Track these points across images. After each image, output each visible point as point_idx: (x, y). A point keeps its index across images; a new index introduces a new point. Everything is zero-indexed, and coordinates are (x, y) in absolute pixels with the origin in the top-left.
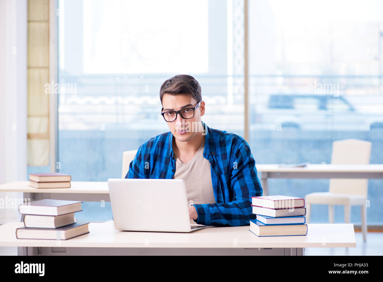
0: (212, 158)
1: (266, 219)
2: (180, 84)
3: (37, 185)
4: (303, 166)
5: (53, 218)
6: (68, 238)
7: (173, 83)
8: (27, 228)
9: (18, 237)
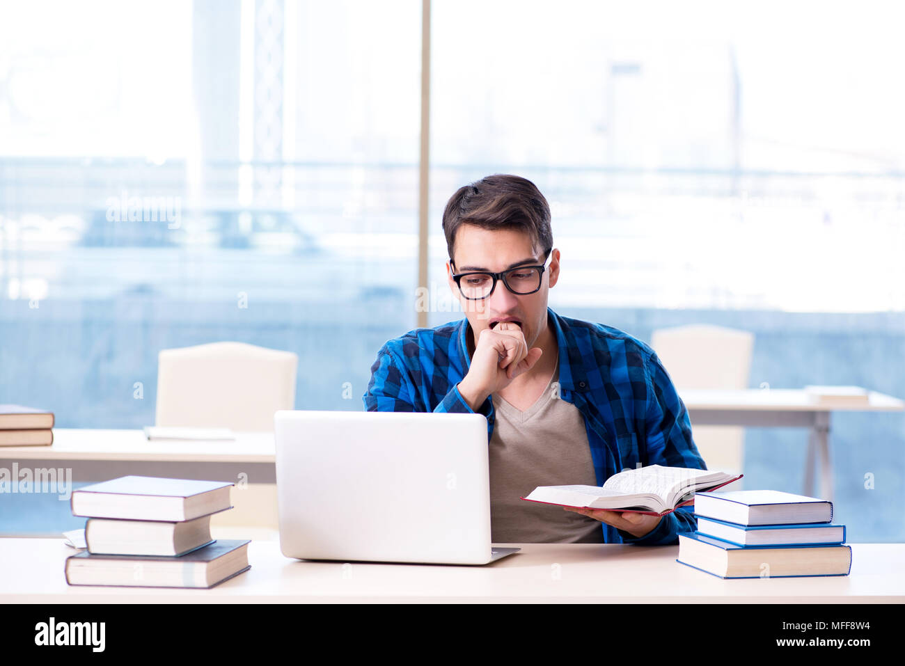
0: (582, 398)
1: (746, 530)
2: (507, 202)
5: (171, 528)
6: (211, 584)
7: (485, 196)
8: (94, 556)
9: (71, 582)
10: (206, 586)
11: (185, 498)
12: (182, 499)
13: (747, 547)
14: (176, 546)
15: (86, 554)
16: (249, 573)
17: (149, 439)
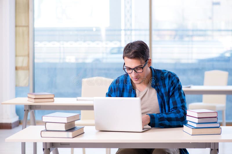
0: (157, 87)
3: (33, 100)
4: (189, 87)
5: (64, 124)
6: (73, 137)
7: (131, 49)
8: (47, 131)
9: (42, 136)
12: (67, 118)
13: (197, 128)
14: (65, 128)
16: (84, 134)
17: (77, 100)
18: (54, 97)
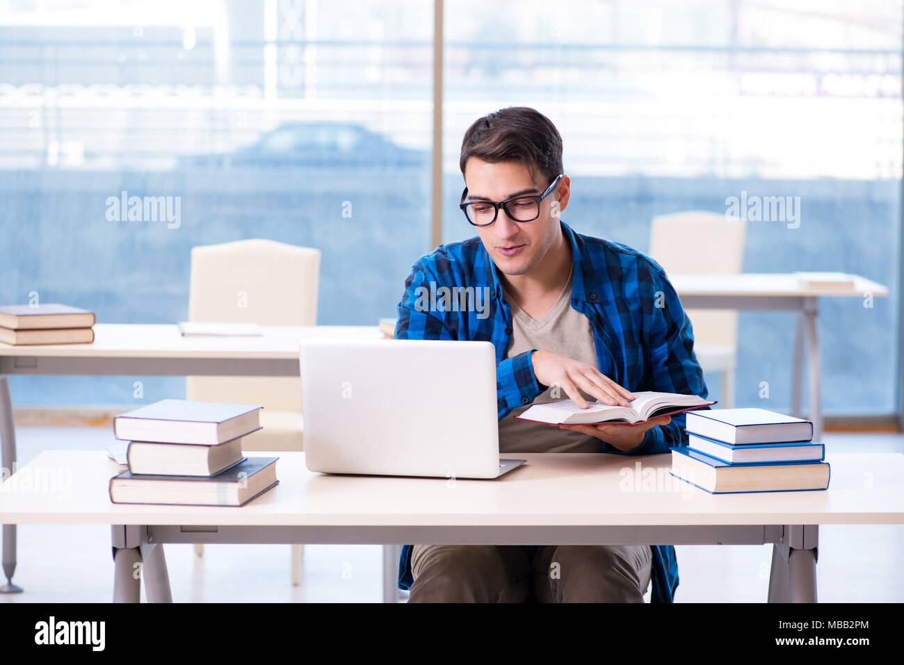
0: (592, 309)
2: (506, 137)
5: (206, 450)
6: (244, 501)
7: (493, 129)
8: (136, 476)
9: (115, 500)
10: (238, 504)
11: (218, 423)
12: (215, 425)
13: (734, 465)
14: (210, 468)
15: (127, 475)
16: (277, 487)
18: (95, 322)
